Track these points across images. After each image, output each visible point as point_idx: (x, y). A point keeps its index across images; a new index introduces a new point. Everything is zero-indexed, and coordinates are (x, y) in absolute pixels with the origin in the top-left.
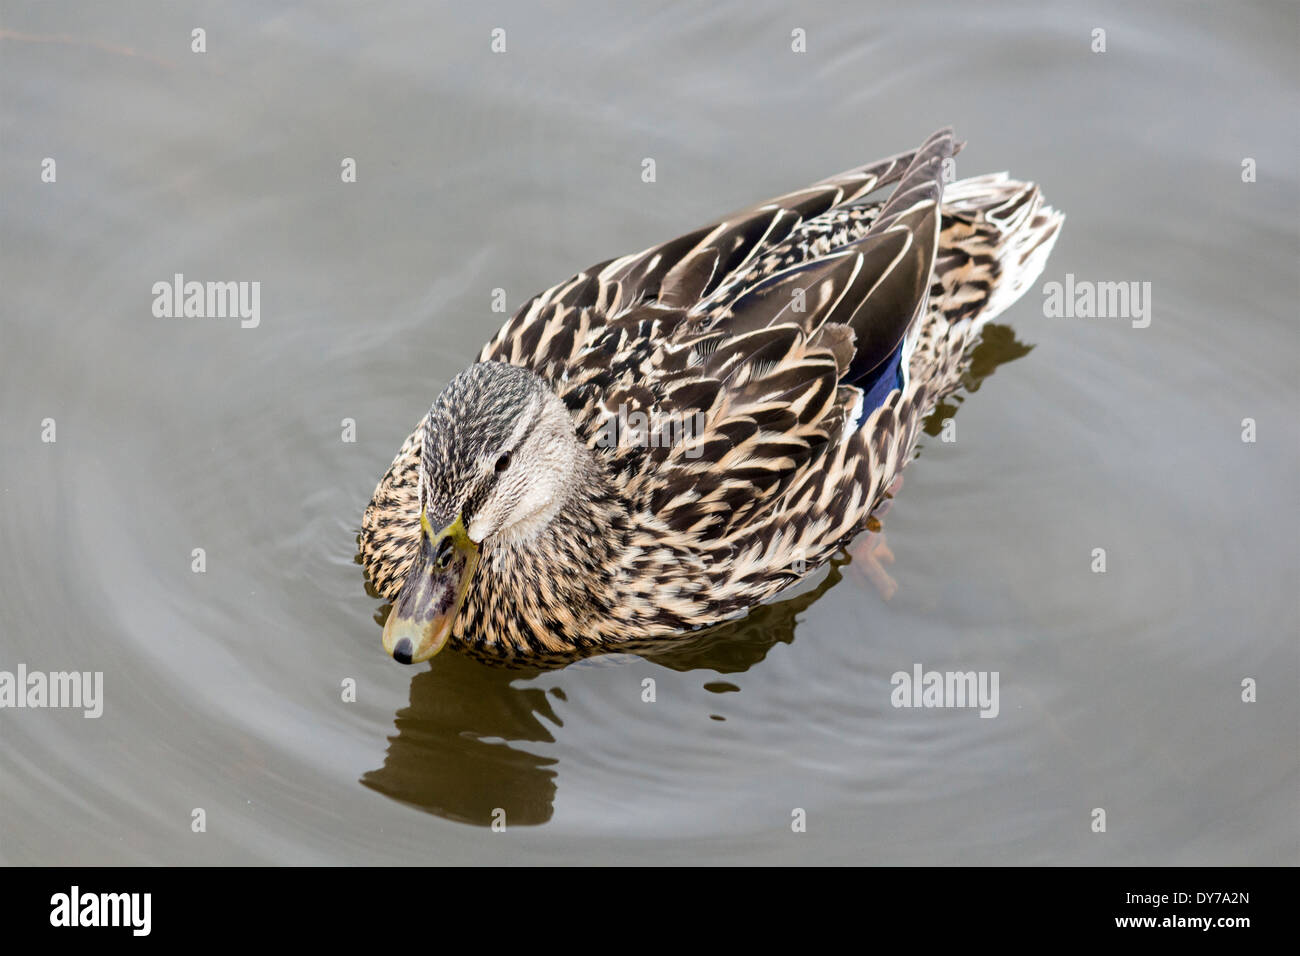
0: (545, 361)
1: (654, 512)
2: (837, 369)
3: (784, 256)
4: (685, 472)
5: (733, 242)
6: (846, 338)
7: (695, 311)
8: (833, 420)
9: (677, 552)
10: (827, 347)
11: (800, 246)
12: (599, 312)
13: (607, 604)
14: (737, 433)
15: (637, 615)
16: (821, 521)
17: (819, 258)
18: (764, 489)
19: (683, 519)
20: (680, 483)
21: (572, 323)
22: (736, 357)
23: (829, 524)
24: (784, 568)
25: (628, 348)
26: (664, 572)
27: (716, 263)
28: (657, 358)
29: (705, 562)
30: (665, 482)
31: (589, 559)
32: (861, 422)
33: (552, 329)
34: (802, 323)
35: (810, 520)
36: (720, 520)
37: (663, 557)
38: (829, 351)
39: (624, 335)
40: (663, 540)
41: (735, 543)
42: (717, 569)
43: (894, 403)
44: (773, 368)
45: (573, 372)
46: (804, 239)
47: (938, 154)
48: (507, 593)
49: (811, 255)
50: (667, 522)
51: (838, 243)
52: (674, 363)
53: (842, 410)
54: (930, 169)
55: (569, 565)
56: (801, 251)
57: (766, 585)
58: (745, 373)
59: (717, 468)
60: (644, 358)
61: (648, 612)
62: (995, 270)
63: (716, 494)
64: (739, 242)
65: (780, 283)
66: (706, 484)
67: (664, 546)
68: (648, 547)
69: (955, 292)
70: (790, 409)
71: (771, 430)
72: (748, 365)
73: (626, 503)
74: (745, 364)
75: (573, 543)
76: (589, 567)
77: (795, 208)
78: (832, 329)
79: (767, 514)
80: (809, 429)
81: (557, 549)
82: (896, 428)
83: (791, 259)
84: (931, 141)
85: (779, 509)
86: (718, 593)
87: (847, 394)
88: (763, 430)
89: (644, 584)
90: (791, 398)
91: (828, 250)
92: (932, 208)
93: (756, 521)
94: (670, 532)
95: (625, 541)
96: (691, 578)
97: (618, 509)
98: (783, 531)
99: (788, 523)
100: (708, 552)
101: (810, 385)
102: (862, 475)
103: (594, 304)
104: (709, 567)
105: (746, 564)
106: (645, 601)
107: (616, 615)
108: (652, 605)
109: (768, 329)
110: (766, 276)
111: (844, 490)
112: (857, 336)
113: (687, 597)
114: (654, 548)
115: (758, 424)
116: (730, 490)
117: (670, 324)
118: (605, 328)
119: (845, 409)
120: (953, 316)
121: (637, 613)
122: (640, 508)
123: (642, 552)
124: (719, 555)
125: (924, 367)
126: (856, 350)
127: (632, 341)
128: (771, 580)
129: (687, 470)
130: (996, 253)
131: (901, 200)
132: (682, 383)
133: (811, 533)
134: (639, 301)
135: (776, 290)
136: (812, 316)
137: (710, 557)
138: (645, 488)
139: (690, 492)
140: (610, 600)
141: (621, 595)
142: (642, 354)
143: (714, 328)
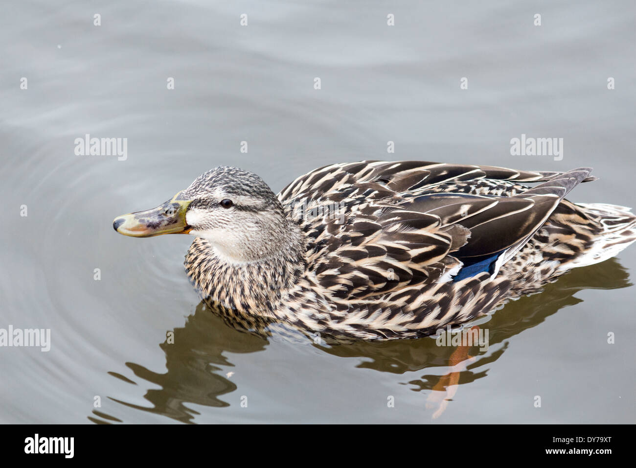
0: (315, 190)
1: (317, 273)
2: (450, 246)
3: (460, 187)
4: (338, 260)
5: (442, 172)
6: (464, 235)
7: (399, 195)
8: (435, 268)
9: (318, 296)
10: (450, 234)
11: (471, 186)
12: (355, 177)
13: (273, 307)
14: (374, 252)
15: (286, 318)
16: (409, 315)
17: (477, 195)
18: (375, 283)
19: (328, 282)
20: (334, 263)
21: (339, 178)
22: (396, 218)
23: (413, 319)
24: (378, 329)
25: (354, 197)
26: (307, 303)
27: (426, 177)
28: (363, 206)
29: (332, 307)
30: (328, 261)
31: (274, 285)
32: (456, 279)
33: (329, 177)
34: (442, 218)
35: (401, 311)
36: (345, 289)
37: (310, 296)
38: (450, 237)
39: (357, 191)
40: (314, 288)
41: (353, 305)
42: (337, 313)
43: (483, 278)
44: (411, 230)
45: (324, 199)
46: (476, 184)
47: (575, 177)
48: (226, 285)
49: (474, 192)
50: (319, 281)
51: (494, 193)
52: (369, 211)
53: (444, 267)
54: (566, 181)
55: (262, 283)
56: (471, 188)
57: (365, 333)
58: (397, 227)
59: (355, 264)
60: (357, 204)
61: (292, 319)
62: (588, 244)
63: (348, 276)
64: (444, 173)
65: (446, 197)
66: (345, 269)
67: (312, 291)
68: (305, 288)
69: (555, 245)
70: (408, 252)
71: (393, 257)
72: (400, 224)
73: (306, 265)
74: (399, 223)
75: (269, 274)
76: (272, 289)
77: (485, 171)
78: (459, 228)
79: (376, 298)
80: (417, 267)
81: (259, 272)
82: (479, 293)
83: (462, 190)
84: (577, 170)
85: (385, 298)
86: (333, 325)
87: (452, 261)
88: (388, 255)
89: (295, 304)
90: (412, 247)
91: (486, 194)
92: (555, 199)
93: (369, 299)
94: (318, 285)
95: (296, 282)
96: (320, 312)
97: (301, 267)
98: (383, 310)
99: (388, 307)
100: (336, 303)
101: (427, 246)
102: (445, 304)
103: (355, 174)
104: (333, 311)
105: (356, 318)
106: (293, 313)
107: (276, 313)
108: (295, 316)
109: (425, 214)
110: (445, 192)
111: (428, 307)
112: (471, 236)
113: (315, 320)
114: (308, 290)
115: (387, 252)
116: (356, 276)
117: (383, 195)
118: (352, 185)
119: (446, 267)
120: (549, 256)
121: (286, 316)
122: (311, 269)
123: (301, 289)
124: (341, 307)
125: (513, 273)
126: (467, 243)
127: (358, 195)
128: (369, 332)
129: (340, 259)
130: (593, 238)
131: (541, 189)
132: (364, 220)
133: (399, 318)
134: (375, 180)
135: (441, 199)
136: (450, 217)
137: (336, 306)
138: (318, 261)
139: (336, 270)
140: (276, 306)
141: (282, 305)
142: (358, 202)
143: (401, 205)
